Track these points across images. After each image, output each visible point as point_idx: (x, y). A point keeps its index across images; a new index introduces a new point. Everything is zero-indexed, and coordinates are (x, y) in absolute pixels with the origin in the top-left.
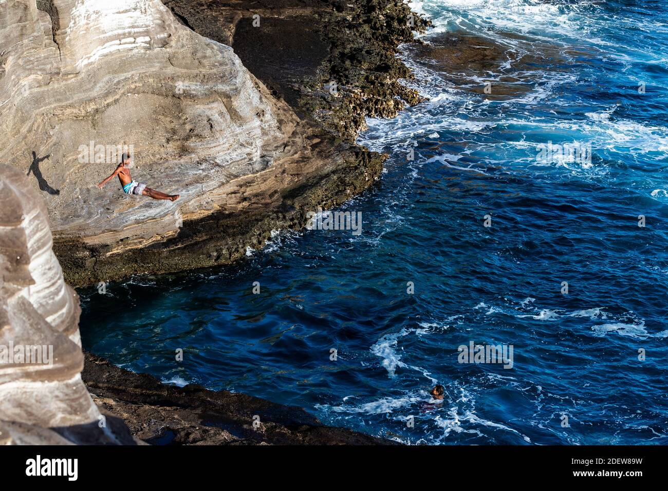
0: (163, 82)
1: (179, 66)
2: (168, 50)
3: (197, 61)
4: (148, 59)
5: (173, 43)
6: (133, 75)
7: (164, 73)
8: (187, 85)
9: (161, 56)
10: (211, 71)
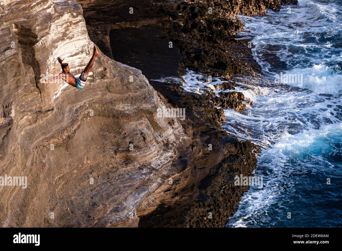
0: (105, 106)
1: (115, 92)
2: (106, 80)
3: (125, 87)
4: (93, 89)
5: (108, 75)
6: (85, 103)
7: (105, 98)
8: (122, 106)
9: (101, 86)
10: (136, 94)
